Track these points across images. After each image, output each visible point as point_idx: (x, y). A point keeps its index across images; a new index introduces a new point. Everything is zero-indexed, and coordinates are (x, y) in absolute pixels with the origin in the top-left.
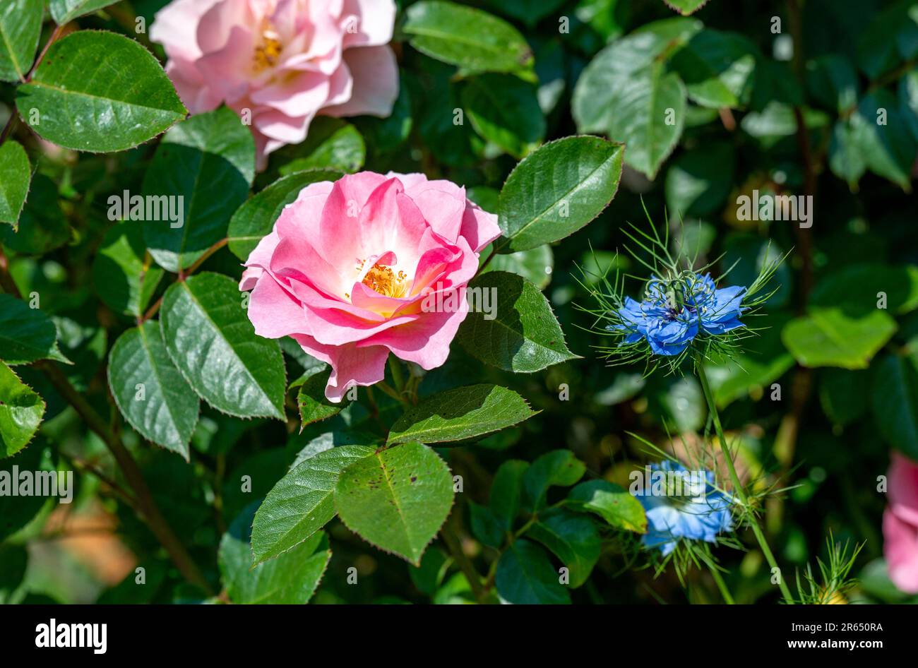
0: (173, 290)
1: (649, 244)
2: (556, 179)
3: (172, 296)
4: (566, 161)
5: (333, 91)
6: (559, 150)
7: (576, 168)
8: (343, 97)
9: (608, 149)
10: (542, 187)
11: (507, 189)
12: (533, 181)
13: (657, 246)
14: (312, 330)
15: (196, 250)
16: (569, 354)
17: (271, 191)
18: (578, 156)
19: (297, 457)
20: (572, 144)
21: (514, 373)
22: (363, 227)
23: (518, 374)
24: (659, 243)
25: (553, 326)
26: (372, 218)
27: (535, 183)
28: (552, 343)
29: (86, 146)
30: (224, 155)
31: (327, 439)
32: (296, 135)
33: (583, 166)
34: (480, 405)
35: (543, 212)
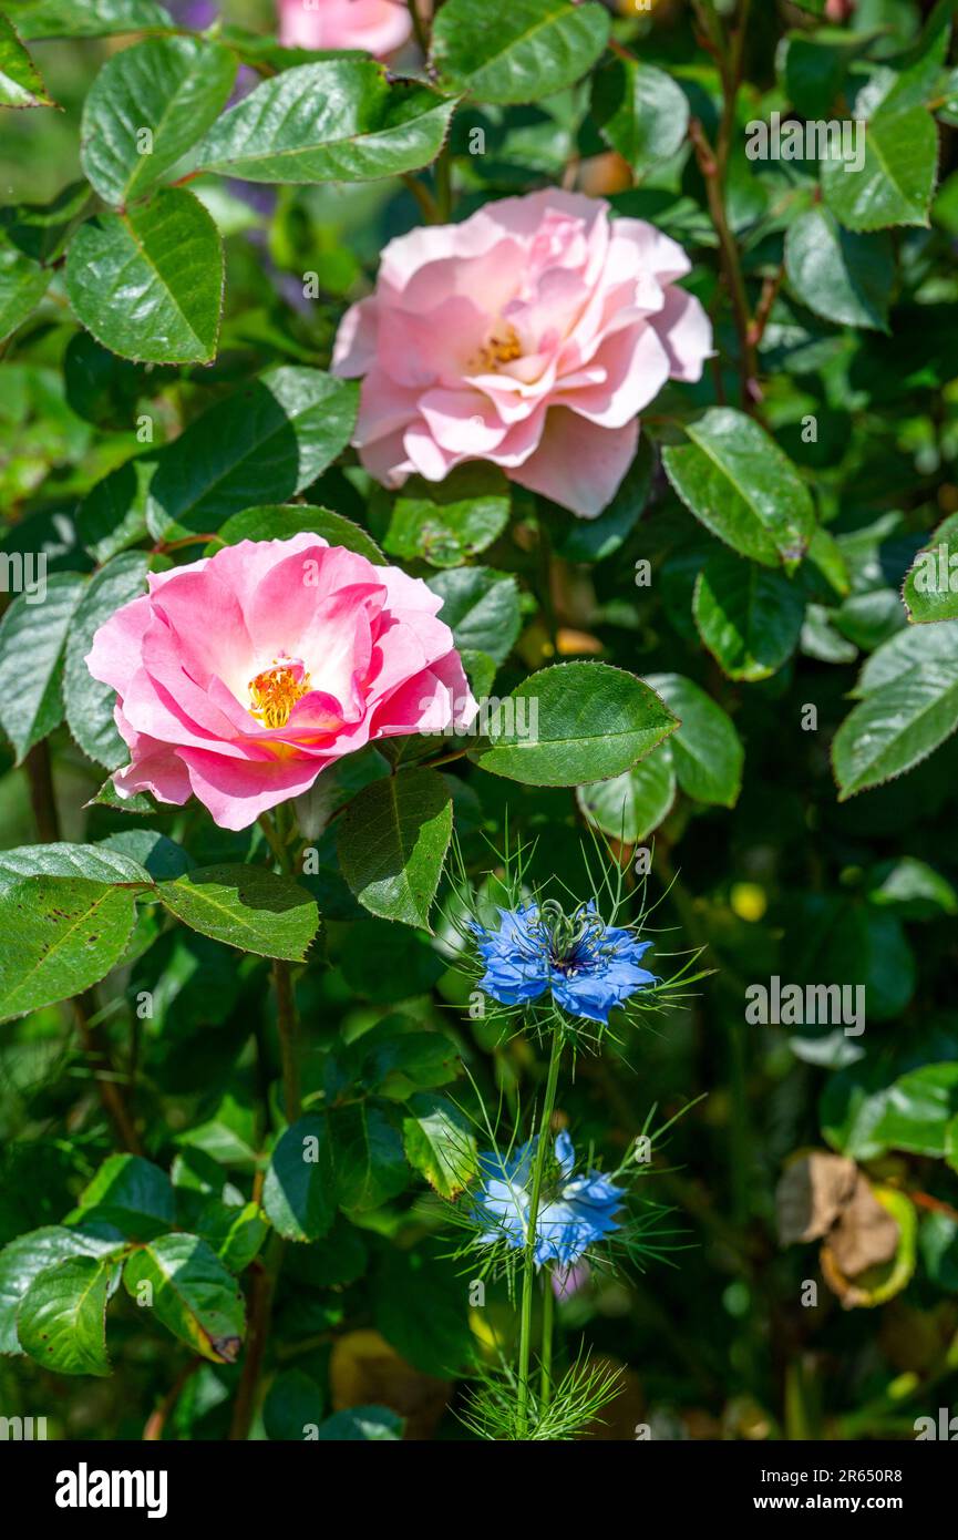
0: (133, 557)
1: (608, 861)
2: (585, 711)
3: (125, 563)
4: (610, 697)
5: (506, 446)
6: (609, 680)
7: (615, 714)
8: (512, 461)
9: (661, 716)
10: (565, 711)
11: (526, 685)
12: (560, 697)
13: (614, 868)
14: (128, 693)
15: (190, 529)
16: (425, 921)
17: (285, 513)
18: (626, 701)
19: (110, 836)
20: (626, 682)
21: (357, 901)
22: (315, 619)
23: (361, 906)
24: (618, 865)
25: (433, 878)
26: (333, 614)
27: (561, 701)
28: (419, 896)
29: (97, 325)
30: (300, 438)
31: (152, 838)
32: (435, 470)
33: (625, 717)
34: (280, 911)
35: (549, 741)
